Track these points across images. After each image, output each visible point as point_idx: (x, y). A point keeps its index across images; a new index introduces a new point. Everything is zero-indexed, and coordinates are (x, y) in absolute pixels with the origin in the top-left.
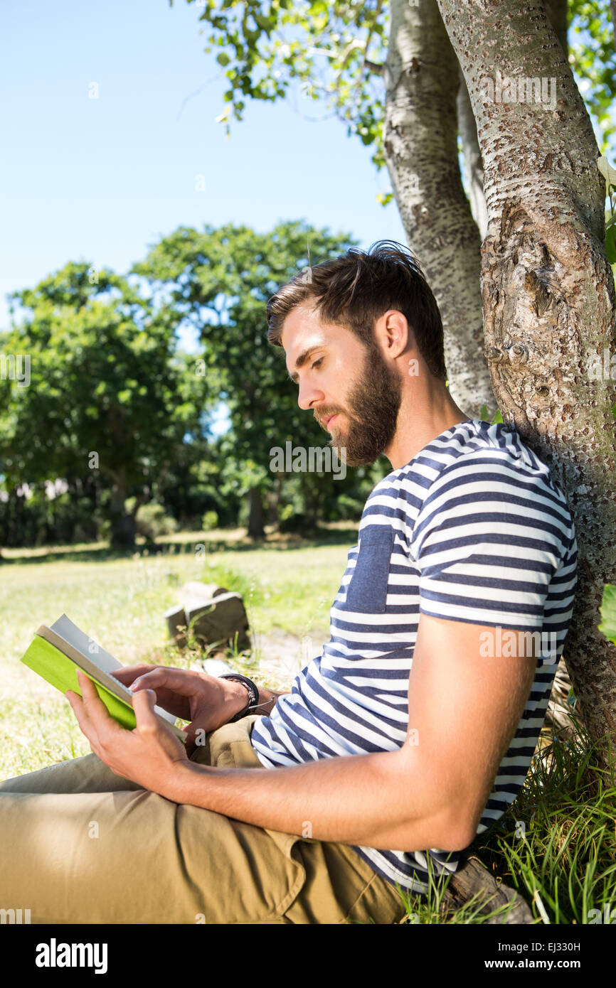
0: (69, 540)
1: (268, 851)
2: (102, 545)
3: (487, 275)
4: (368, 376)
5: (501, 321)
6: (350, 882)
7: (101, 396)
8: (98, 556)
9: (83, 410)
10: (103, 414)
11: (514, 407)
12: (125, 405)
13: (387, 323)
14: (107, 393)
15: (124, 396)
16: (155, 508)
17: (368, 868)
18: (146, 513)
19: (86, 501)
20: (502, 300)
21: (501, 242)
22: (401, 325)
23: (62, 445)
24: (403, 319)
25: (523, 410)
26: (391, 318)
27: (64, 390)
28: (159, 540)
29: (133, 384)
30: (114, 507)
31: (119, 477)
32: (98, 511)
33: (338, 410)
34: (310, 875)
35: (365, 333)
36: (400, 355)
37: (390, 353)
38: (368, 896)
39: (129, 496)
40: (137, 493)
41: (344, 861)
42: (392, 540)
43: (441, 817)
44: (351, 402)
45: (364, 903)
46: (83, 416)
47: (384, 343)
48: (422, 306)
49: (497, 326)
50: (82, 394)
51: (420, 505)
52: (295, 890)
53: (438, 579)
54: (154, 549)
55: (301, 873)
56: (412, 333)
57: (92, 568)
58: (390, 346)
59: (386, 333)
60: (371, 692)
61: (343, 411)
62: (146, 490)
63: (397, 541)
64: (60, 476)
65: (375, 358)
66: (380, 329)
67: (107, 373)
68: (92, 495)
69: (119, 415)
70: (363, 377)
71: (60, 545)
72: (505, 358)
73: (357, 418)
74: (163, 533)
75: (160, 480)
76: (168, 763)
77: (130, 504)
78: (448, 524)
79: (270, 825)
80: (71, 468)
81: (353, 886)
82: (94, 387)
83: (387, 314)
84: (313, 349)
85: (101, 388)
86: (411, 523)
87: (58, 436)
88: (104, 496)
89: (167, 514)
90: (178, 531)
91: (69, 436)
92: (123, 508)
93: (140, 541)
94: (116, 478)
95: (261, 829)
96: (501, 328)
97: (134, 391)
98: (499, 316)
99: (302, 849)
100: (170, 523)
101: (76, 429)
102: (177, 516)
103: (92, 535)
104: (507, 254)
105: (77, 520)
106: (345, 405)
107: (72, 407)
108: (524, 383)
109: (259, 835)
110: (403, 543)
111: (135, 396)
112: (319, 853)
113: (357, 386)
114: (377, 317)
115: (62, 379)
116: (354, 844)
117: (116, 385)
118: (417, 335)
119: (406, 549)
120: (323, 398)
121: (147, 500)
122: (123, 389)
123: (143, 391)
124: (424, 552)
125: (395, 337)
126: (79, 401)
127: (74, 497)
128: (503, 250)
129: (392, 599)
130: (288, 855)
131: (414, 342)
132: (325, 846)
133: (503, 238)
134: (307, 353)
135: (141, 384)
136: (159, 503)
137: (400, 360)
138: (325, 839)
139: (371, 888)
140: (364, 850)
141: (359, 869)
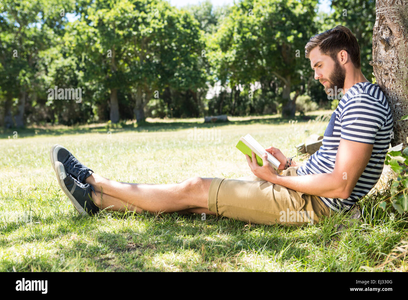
0: (261, 114)
1: (296, 196)
2: (278, 115)
3: (374, 37)
4: (335, 71)
5: (377, 52)
6: (318, 206)
7: (278, 39)
8: (275, 121)
9: (269, 46)
10: (279, 48)
11: (378, 79)
12: (290, 43)
13: (341, 54)
14: (281, 37)
15: (290, 39)
16: (306, 97)
17: (323, 203)
18: (301, 100)
19: (270, 93)
20: (377, 46)
21: (378, 27)
22: (346, 55)
23: (258, 64)
24: (346, 53)
25: (381, 79)
26: (343, 52)
27: (259, 36)
28: (307, 114)
29: (295, 32)
30: (284, 96)
31: (287, 81)
32: (276, 98)
33: (326, 80)
34: (306, 203)
35: (334, 57)
36: (345, 64)
37: (342, 63)
38: (323, 210)
39: (292, 91)
40: (297, 89)
41: (316, 200)
42: (335, 117)
43: (340, 189)
44: (330, 78)
45: (322, 212)
46: (269, 49)
47: (340, 60)
48: (352, 47)
49: (376, 54)
50: (269, 37)
51: (343, 108)
52: (303, 206)
53: (344, 129)
54: (304, 119)
55: (304, 202)
56: (349, 56)
57: (272, 127)
58: (342, 61)
59: (341, 57)
60: (327, 158)
61: (328, 81)
62: (302, 87)
63: (337, 117)
64: (257, 81)
65: (337, 65)
66: (339, 55)
67: (281, 27)
68: (273, 90)
69: (287, 48)
70: (334, 71)
71: (257, 116)
72: (375, 64)
73: (332, 83)
74: (310, 110)
75: (309, 82)
76: (272, 174)
77: (292, 95)
78: (348, 114)
79: (297, 190)
80: (263, 77)
81: (319, 207)
82: (275, 34)
83: (341, 51)
84: (319, 62)
85: (278, 35)
86: (340, 113)
87: (257, 59)
88: (279, 90)
89: (312, 100)
90: (317, 109)
91: (262, 60)
92: (289, 96)
93: (298, 114)
94: (286, 82)
95: (295, 191)
96: (377, 54)
97: (295, 36)
98: (376, 51)
99: (305, 196)
100: (314, 105)
101: (266, 56)
102: (317, 102)
103: (274, 111)
104: (380, 31)
105: (266, 102)
106: (328, 79)
107: (264, 45)
108: (382, 72)
109: (294, 192)
110: (338, 118)
111: (296, 38)
112: (310, 198)
113: (332, 73)
114: (338, 52)
115: (258, 30)
116: (319, 195)
117: (286, 33)
118: (351, 57)
119: (339, 120)
120: (322, 76)
121: (302, 93)
122: (290, 35)
123: (300, 35)
124: (342, 121)
125: (344, 58)
126: (266, 42)
127: (264, 91)
128: (379, 30)
129: (335, 133)
130: (301, 197)
131: (350, 59)
132: (312, 196)
133: (379, 26)
134: (317, 63)
135: (299, 32)
136: (308, 94)
137: (345, 65)
138: (311, 194)
139: (324, 209)
140: (321, 197)
141: (321, 203)
